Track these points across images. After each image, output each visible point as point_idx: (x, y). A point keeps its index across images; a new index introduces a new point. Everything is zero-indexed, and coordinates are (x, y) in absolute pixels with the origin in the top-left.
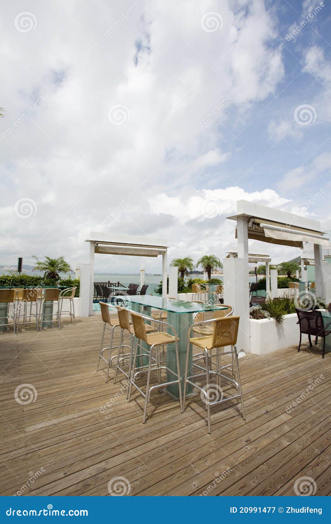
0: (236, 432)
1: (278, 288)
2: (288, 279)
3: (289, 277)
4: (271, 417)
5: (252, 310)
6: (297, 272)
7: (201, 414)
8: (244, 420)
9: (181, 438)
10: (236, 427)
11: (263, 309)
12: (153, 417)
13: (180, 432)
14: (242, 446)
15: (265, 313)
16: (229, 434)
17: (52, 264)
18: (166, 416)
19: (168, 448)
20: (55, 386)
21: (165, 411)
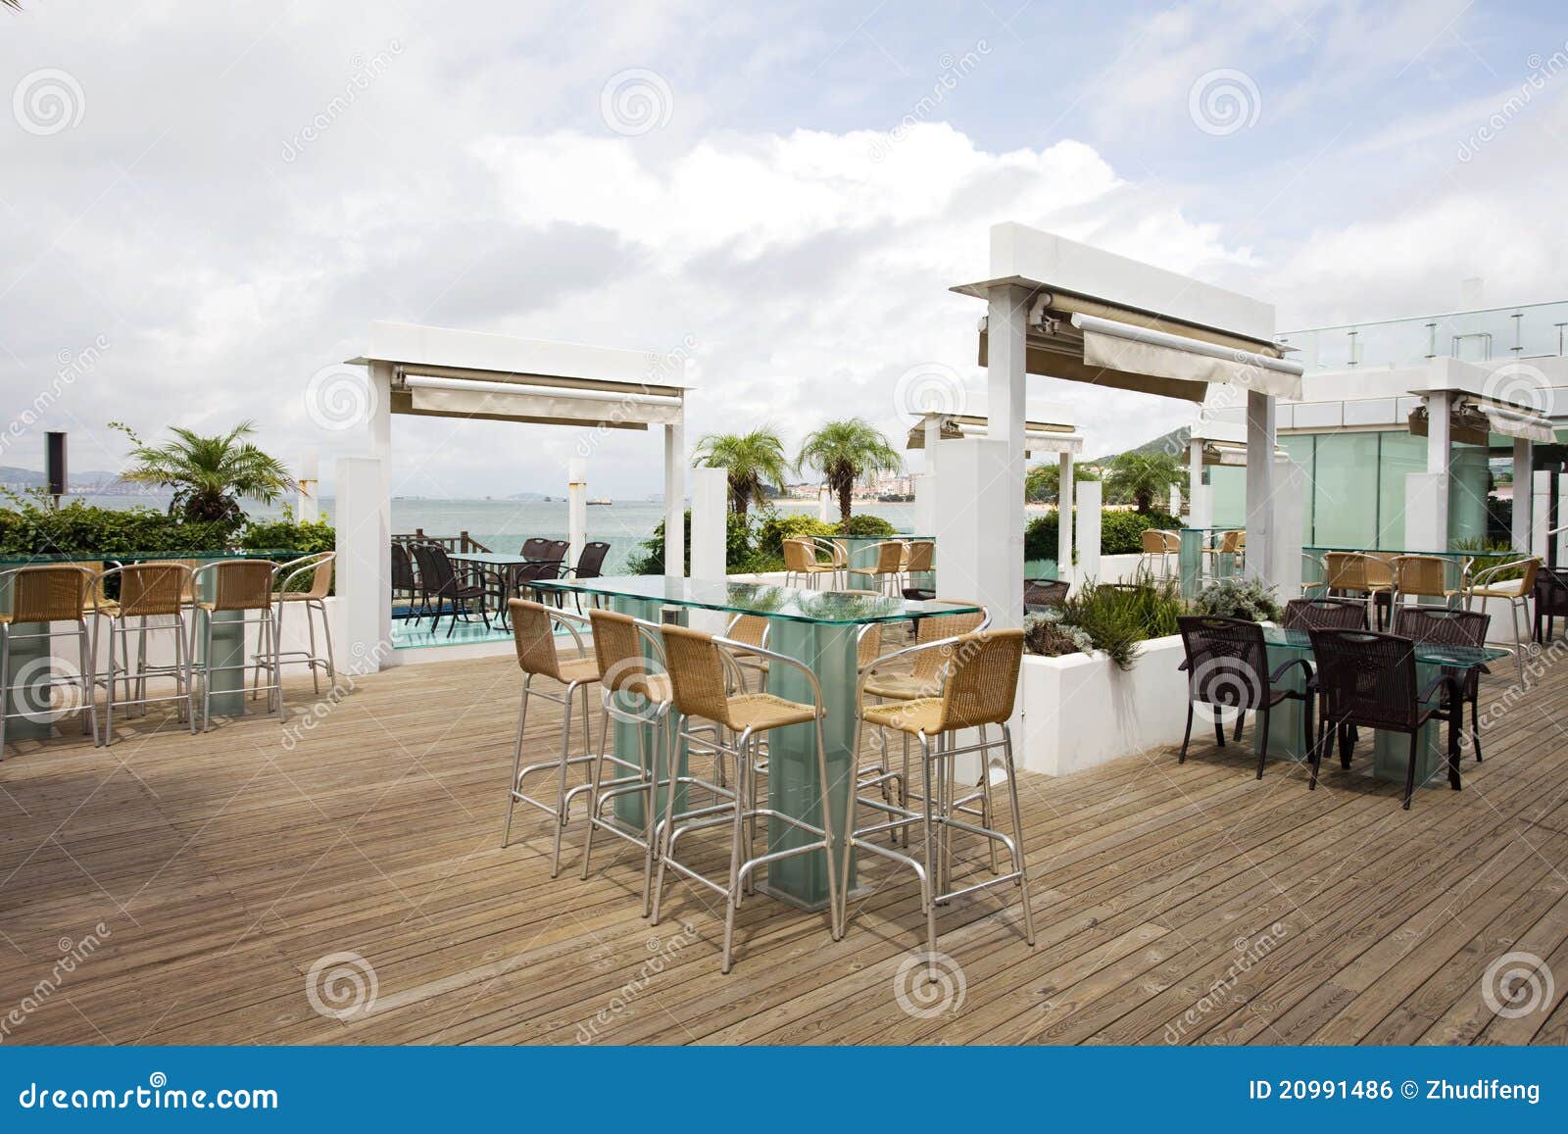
0: (1010, 973)
1: (1103, 552)
2: (1142, 519)
3: (1144, 509)
4: (1109, 933)
5: (1032, 626)
6: (1175, 491)
7: (899, 940)
8: (1030, 945)
9: (853, 999)
10: (1009, 964)
11: (1067, 621)
12: (748, 956)
13: (846, 984)
14: (1034, 1003)
15: (1076, 635)
16: (991, 980)
17: (207, 457)
18: (791, 950)
19: (819, 1023)
20: (372, 899)
21: (781, 940)
